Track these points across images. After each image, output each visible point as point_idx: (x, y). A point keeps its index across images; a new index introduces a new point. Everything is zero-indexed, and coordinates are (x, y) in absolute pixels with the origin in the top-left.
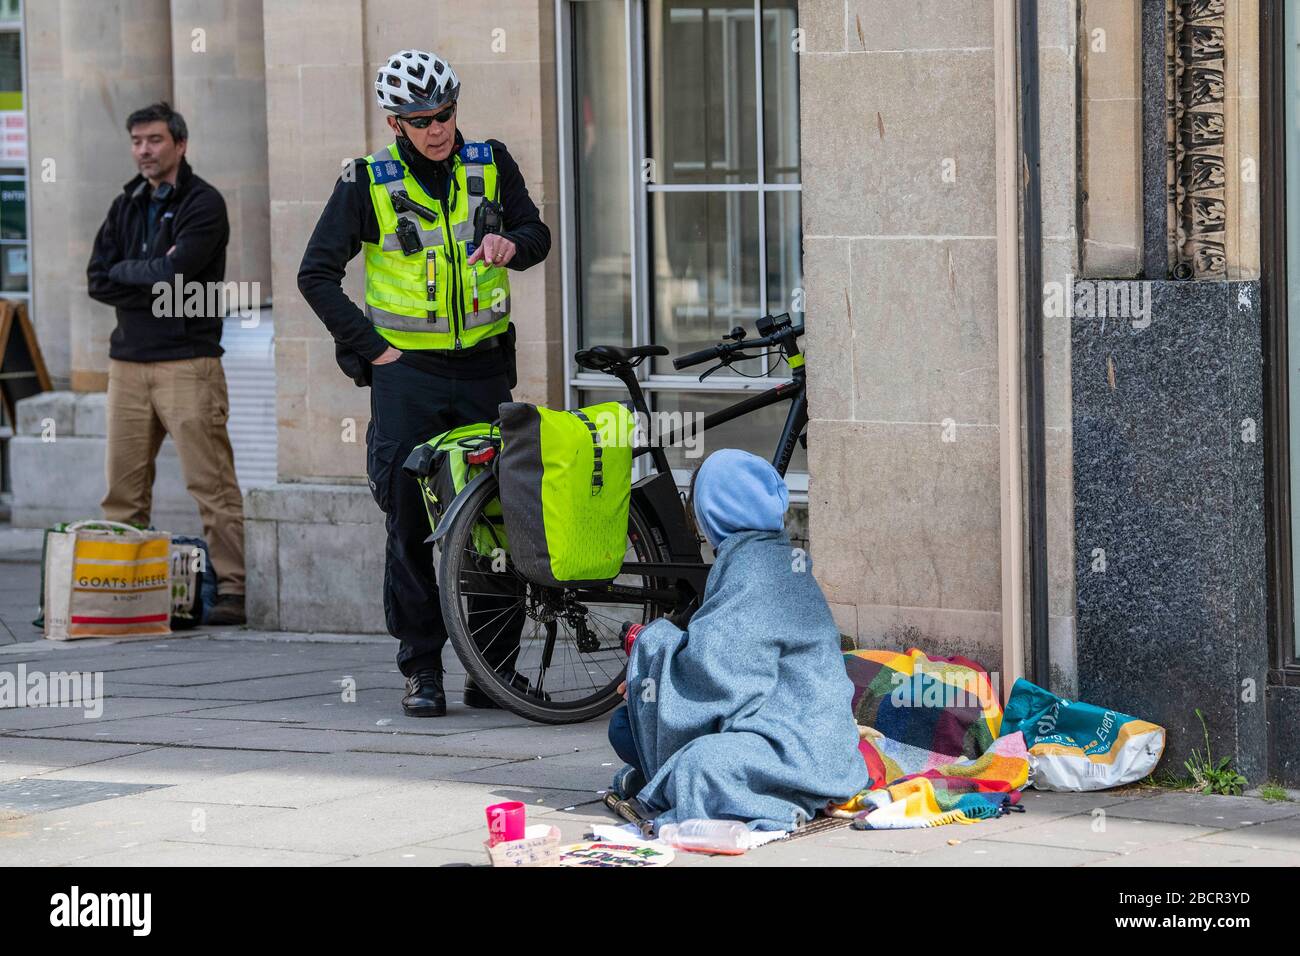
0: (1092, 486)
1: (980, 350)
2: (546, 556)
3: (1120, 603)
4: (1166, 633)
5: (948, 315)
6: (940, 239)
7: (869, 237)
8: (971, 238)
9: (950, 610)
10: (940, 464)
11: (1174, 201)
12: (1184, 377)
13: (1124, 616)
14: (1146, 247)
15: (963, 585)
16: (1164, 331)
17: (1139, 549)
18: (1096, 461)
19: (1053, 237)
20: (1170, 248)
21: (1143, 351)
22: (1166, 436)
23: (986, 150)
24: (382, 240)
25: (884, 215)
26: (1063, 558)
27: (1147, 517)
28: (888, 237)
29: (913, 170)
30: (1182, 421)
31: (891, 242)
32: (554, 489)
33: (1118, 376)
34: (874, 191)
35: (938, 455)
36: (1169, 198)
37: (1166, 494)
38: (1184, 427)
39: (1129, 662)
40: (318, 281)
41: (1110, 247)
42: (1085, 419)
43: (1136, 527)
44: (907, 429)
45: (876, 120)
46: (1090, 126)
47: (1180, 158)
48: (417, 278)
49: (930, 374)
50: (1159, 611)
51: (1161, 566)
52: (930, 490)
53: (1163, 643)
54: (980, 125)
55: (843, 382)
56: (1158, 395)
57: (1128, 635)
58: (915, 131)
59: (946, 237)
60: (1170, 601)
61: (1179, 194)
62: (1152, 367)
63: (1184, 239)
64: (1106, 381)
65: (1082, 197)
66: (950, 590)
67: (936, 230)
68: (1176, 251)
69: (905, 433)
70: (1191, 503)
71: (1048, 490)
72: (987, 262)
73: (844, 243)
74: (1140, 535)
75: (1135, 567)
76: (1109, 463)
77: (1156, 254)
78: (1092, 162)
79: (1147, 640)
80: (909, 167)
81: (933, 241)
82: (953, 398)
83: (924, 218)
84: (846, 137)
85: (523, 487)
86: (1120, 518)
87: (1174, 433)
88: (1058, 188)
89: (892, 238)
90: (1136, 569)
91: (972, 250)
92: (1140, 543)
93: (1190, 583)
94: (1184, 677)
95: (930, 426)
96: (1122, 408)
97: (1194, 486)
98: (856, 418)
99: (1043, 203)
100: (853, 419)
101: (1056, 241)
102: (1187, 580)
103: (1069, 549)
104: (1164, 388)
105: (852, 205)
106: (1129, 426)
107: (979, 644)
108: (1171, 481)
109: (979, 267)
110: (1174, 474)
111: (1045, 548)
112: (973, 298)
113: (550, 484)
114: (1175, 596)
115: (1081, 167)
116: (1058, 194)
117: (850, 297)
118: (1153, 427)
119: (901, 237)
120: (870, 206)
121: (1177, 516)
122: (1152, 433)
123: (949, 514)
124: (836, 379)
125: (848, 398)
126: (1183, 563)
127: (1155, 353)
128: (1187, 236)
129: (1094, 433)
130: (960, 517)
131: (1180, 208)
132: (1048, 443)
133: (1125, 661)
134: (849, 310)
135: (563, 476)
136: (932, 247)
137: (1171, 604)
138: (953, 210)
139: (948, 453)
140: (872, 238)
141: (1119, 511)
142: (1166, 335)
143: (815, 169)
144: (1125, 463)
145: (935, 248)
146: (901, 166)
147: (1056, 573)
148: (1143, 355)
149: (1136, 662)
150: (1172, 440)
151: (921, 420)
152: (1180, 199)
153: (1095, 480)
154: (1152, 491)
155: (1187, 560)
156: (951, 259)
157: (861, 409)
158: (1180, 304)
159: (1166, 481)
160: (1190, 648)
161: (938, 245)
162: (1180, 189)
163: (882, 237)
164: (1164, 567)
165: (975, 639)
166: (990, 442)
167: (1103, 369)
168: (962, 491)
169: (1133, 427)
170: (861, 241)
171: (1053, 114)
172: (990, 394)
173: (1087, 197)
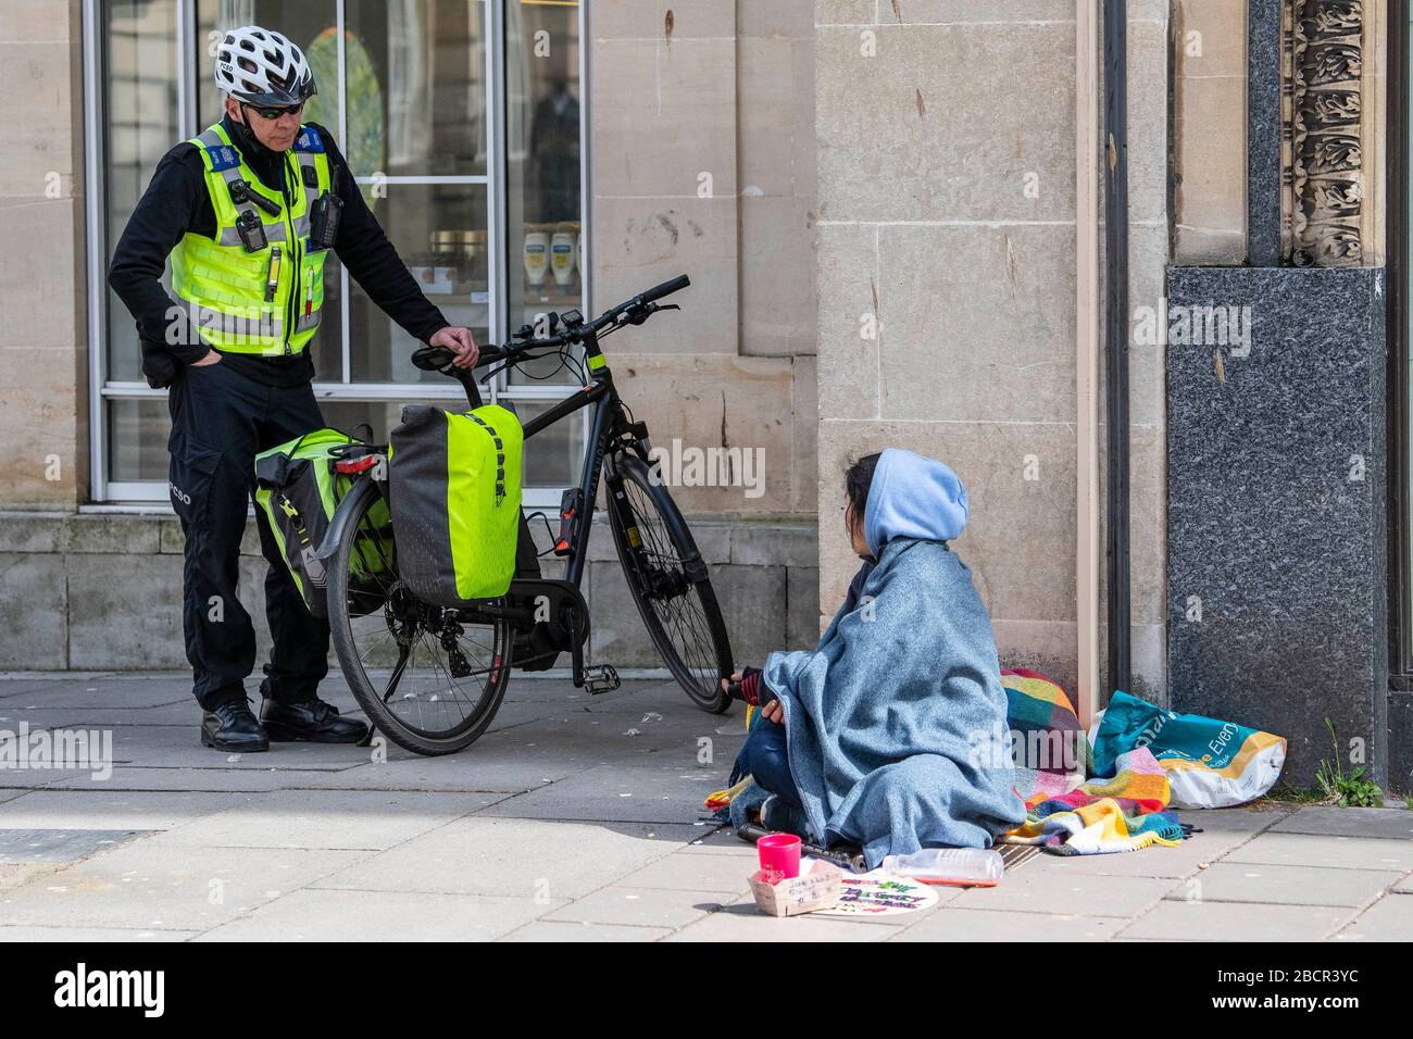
0: (1193, 485)
1: (1047, 342)
2: (451, 572)
3: (1227, 609)
4: (1286, 639)
5: (1006, 306)
6: (995, 224)
7: (902, 223)
8: (1036, 223)
9: (1003, 621)
10: (992, 465)
11: (1292, 184)
12: (1312, 369)
13: (1232, 623)
14: (1251, 232)
15: (1019, 594)
16: (1288, 321)
17: (1252, 551)
18: (1198, 459)
19: (1142, 223)
20: (1285, 233)
21: (1261, 342)
22: (1289, 432)
23: (1057, 130)
24: (220, 234)
25: (923, 199)
26: (1149, 562)
27: (1263, 518)
28: (928, 223)
29: (962, 151)
30: (1311, 415)
31: (932, 229)
32: (462, 500)
33: (1227, 369)
34: (911, 173)
35: (991, 455)
36: (1283, 180)
37: (1289, 493)
38: (1311, 422)
39: (1237, 670)
40: (140, 276)
41: (1209, 232)
42: (1186, 415)
43: (1248, 528)
44: (950, 428)
45: (915, 97)
46: (1185, 106)
47: (1301, 138)
48: (256, 276)
49: (982, 368)
50: (1277, 616)
51: (1280, 568)
52: (979, 493)
53: (1282, 650)
54: (1049, 103)
55: (866, 378)
56: (1279, 388)
57: (1237, 642)
58: (965, 109)
59: (1004, 223)
60: (1291, 605)
61: (1298, 177)
62: (1272, 359)
63: (1305, 223)
64: (1213, 374)
65: (1174, 180)
66: (1002, 598)
67: (991, 214)
68: (1293, 236)
69: (948, 432)
70: (1319, 502)
71: (1132, 491)
72: (1058, 250)
73: (871, 230)
74: (1254, 537)
75: (1247, 570)
76: (1215, 462)
77: (1265, 240)
78: (1187, 144)
79: (1260, 647)
80: (957, 148)
81: (986, 226)
82: (1010, 394)
83: (976, 202)
84: (874, 114)
85: (424, 497)
86: (1229, 519)
87: (1300, 429)
88: (1150, 170)
89: (933, 223)
90: (1249, 573)
91: (1037, 236)
92: (1254, 545)
93: (1317, 586)
94: (1308, 686)
95: (979, 424)
96: (1233, 403)
97: (1324, 483)
98: (883, 417)
99: (1130, 185)
100: (879, 418)
101: (1145, 227)
102: (1313, 583)
103: (1158, 553)
104: (1288, 381)
105: (881, 188)
106: (1242, 421)
107: (1040, 656)
108: (1295, 478)
109: (1046, 254)
110: (1298, 472)
111: (1128, 553)
112: (1038, 287)
113: (457, 494)
114: (1297, 600)
115: (1173, 147)
116: (1150, 176)
117: (877, 287)
118: (1273, 422)
119: (944, 223)
120: (905, 190)
121: (1302, 516)
122: (1271, 429)
123: (1004, 518)
124: (858, 376)
125: (873, 396)
126: (1309, 565)
127: (1278, 344)
128: (1308, 221)
129: (1196, 430)
130: (1017, 522)
131: (1299, 191)
132: (1133, 440)
133: (1233, 669)
134: (876, 301)
135: (471, 485)
136: (985, 233)
137: (1292, 609)
138: (1013, 195)
139: (1003, 453)
140: (907, 223)
141: (1227, 511)
142: (1291, 325)
143: (832, 151)
144: (1236, 461)
145: (989, 234)
146: (946, 147)
147: (1141, 579)
148: (1261, 346)
149: (1247, 671)
150: (1297, 436)
151: (968, 418)
152: (1301, 182)
153: (1197, 479)
154: (1270, 490)
155: (1313, 562)
156: (1009, 246)
157: (889, 407)
158: (1308, 293)
159: (1288, 479)
160: (1315, 655)
161: (993, 230)
162: (1300, 171)
163: (921, 223)
164: (1285, 569)
165: (1036, 650)
166: (1058, 441)
167: (1209, 361)
168: (1021, 493)
169: (1247, 423)
170: (892, 227)
171: (1144, 93)
172: (1059, 389)
173: (1179, 179)
